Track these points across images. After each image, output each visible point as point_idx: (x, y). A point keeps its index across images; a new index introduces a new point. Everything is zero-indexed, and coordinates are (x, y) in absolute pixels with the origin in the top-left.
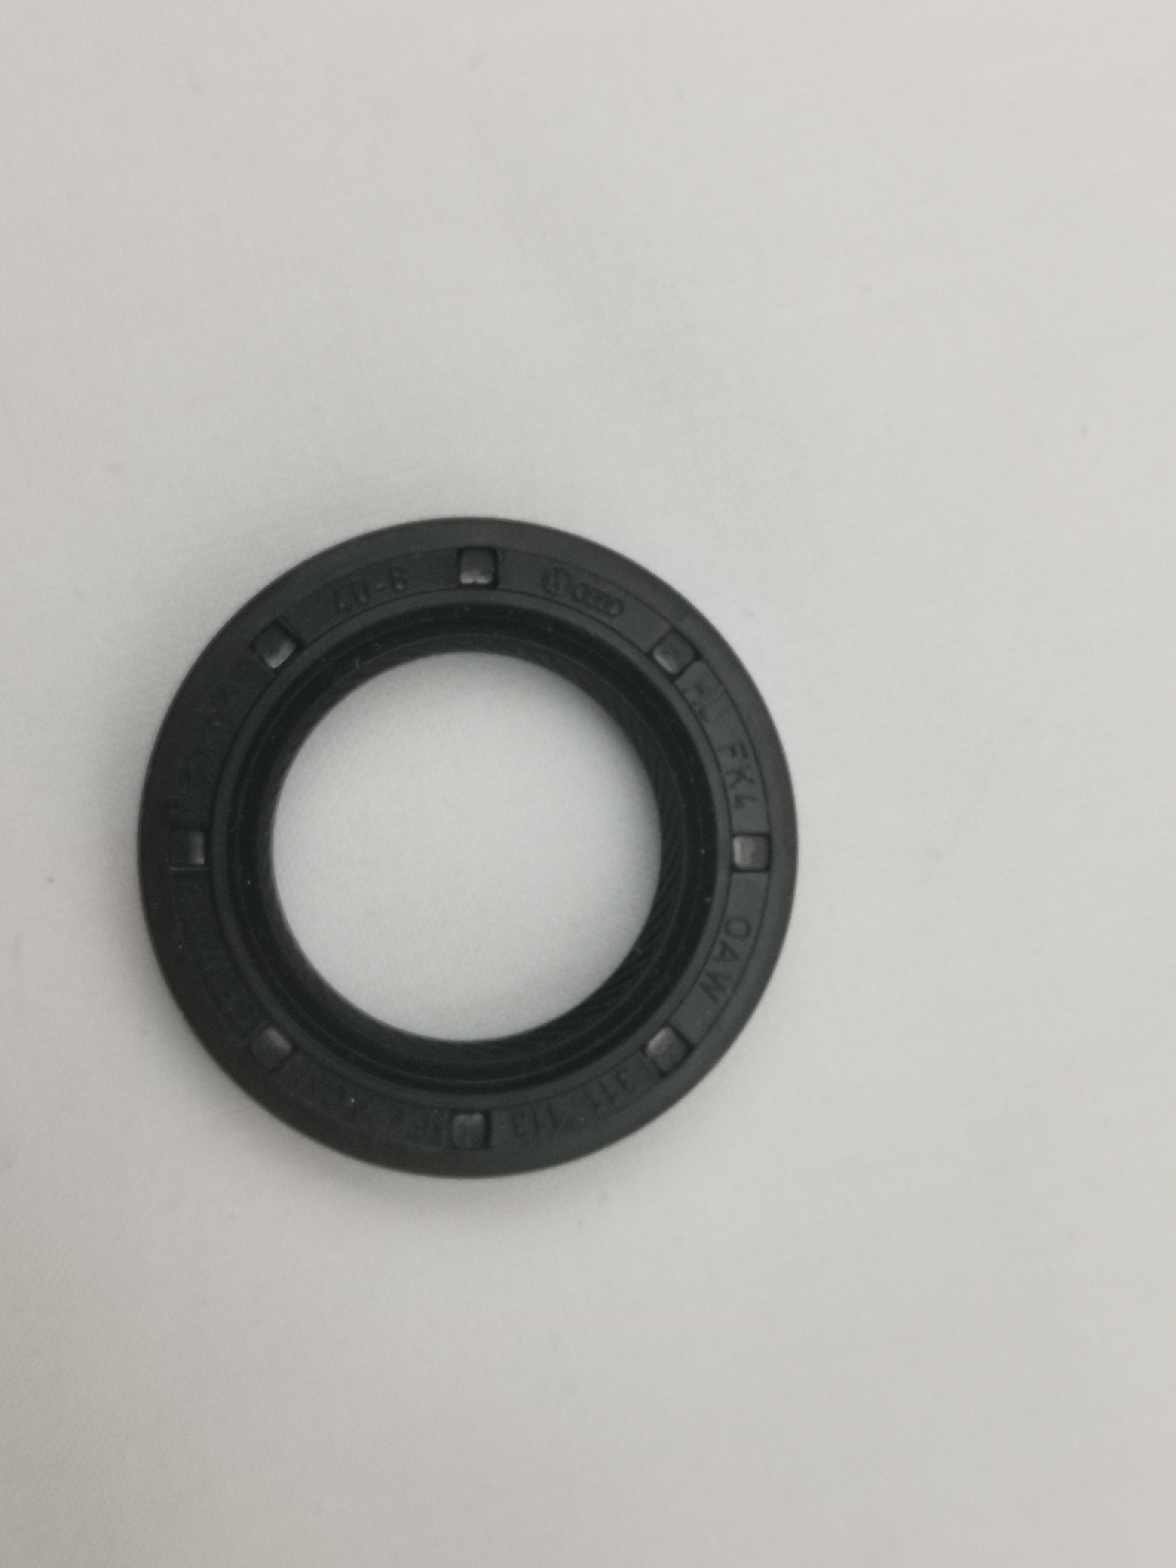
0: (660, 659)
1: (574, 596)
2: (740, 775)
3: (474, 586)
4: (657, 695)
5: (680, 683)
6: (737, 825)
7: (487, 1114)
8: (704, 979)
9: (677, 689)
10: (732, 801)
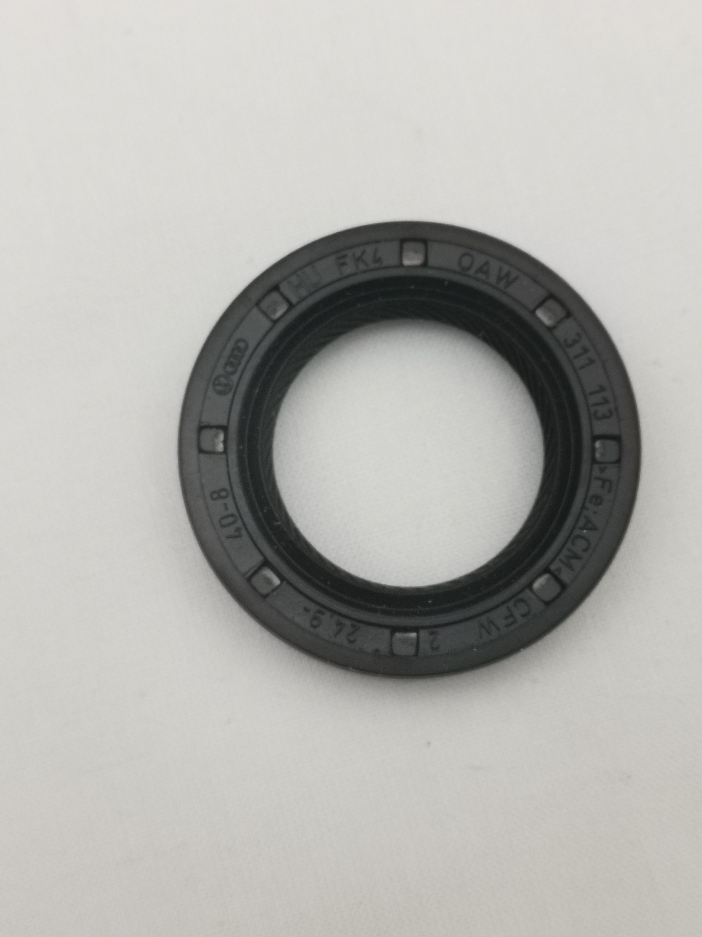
0: (279, 314)
1: (233, 373)
2: (359, 260)
3: (225, 442)
4: (303, 316)
5: (294, 300)
6: (394, 261)
7: (595, 438)
8: (502, 285)
9: (298, 303)
10: (377, 265)
